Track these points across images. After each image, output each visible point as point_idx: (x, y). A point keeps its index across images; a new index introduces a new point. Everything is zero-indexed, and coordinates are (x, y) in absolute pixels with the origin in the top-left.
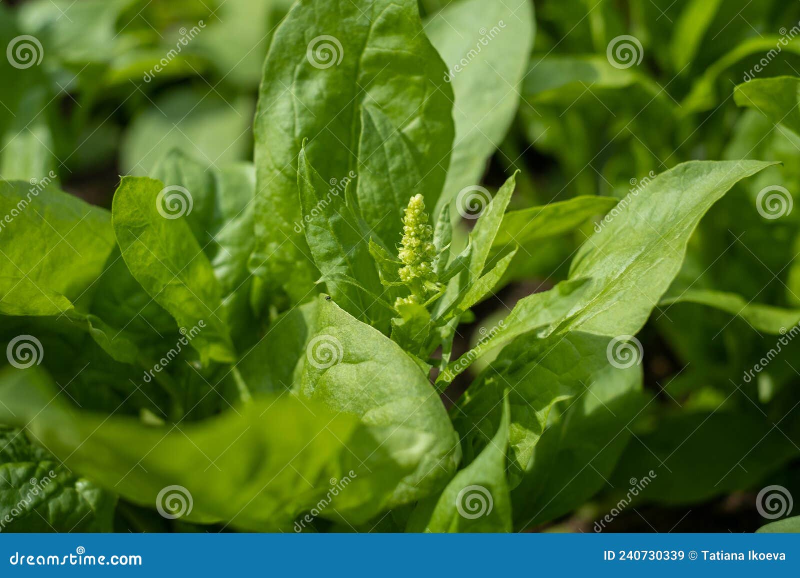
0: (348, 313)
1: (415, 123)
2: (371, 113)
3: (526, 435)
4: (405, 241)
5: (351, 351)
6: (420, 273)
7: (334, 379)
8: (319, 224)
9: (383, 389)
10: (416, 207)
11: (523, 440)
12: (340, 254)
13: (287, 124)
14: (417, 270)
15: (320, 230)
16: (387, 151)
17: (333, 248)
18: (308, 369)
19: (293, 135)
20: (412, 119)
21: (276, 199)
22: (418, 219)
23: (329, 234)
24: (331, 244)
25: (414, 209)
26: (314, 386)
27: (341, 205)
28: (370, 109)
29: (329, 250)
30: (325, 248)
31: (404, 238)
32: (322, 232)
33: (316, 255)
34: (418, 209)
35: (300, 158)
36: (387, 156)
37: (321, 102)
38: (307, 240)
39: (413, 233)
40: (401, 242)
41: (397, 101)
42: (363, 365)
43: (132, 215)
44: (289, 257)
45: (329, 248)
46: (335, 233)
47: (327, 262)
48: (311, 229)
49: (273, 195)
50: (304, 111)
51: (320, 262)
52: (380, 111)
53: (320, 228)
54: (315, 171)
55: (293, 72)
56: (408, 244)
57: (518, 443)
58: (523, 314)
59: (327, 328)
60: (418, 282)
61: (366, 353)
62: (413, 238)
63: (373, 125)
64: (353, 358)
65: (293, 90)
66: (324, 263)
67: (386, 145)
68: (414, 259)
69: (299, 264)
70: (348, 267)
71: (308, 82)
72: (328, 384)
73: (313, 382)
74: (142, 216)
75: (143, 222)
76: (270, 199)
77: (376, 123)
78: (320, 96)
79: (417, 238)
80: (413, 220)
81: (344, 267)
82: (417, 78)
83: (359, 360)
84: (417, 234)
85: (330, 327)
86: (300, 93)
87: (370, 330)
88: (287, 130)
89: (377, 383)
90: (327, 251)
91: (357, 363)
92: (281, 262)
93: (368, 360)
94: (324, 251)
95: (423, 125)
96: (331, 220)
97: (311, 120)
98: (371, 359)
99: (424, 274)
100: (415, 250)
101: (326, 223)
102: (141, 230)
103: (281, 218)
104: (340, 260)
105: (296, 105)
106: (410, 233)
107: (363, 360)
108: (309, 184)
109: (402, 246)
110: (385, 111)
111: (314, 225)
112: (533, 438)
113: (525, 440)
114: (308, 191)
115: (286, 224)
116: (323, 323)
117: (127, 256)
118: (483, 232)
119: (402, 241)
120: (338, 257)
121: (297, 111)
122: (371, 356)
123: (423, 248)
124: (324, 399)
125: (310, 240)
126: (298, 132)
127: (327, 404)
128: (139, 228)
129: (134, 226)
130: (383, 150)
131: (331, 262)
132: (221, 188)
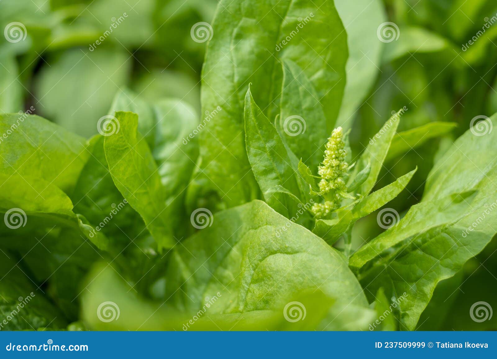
0: (282, 216)
1: (319, 74)
2: (289, 65)
3: (414, 304)
4: (326, 161)
5: (287, 245)
6: (336, 186)
7: (273, 266)
8: (259, 148)
9: (315, 274)
10: (338, 136)
11: (412, 308)
12: (274, 171)
13: (228, 72)
14: (335, 184)
15: (259, 152)
16: (301, 94)
17: (269, 166)
18: (249, 257)
19: (232, 81)
20: (317, 70)
21: (218, 128)
22: (339, 146)
23: (266, 155)
24: (267, 163)
25: (336, 138)
26: (254, 270)
27: (275, 134)
28: (288, 62)
29: (266, 167)
30: (263, 166)
31: (325, 160)
32: (261, 153)
33: (255, 171)
34: (339, 138)
35: (247, 98)
36: (301, 97)
37: (253, 57)
38: (249, 160)
39: (334, 156)
40: (322, 162)
41: (307, 57)
42: (297, 255)
43: (118, 140)
44: (225, 171)
45: (265, 166)
46: (270, 155)
47: (264, 176)
48: (252, 152)
49: (215, 125)
50: (241, 63)
51: (259, 176)
52: (294, 63)
53: (260, 151)
54: (259, 108)
55: (231, 34)
56: (329, 164)
57: (408, 310)
58: (419, 217)
59: (265, 226)
60: (333, 192)
61: (300, 246)
62: (334, 160)
63: (291, 74)
64: (289, 250)
65: (232, 47)
66: (261, 177)
67: (301, 89)
68: (333, 175)
69: (232, 177)
70: (279, 180)
71: (242, 41)
72: (268, 269)
73: (253, 266)
74: (124, 142)
75: (125, 145)
76: (213, 128)
77: (293, 72)
78: (252, 52)
79: (337, 160)
80: (335, 146)
81: (276, 180)
82: (323, 40)
83: (294, 252)
84: (337, 157)
85: (268, 225)
86: (237, 50)
87: (302, 229)
88: (228, 77)
89: (310, 270)
90: (265, 168)
91: (292, 254)
92: (218, 175)
93: (302, 252)
94: (262, 168)
95: (325, 75)
96: (268, 145)
97: (246, 70)
98: (304, 251)
99: (339, 186)
100: (334, 168)
101: (264, 148)
102: (123, 151)
103: (221, 143)
104: (274, 175)
105: (234, 59)
106: (332, 156)
107: (297, 252)
108: (253, 118)
109: (323, 165)
110: (299, 64)
111: (255, 149)
112: (420, 306)
113: (413, 308)
114: (252, 123)
115: (224, 148)
116: (261, 222)
117: (113, 172)
118: (373, 155)
119: (324, 161)
120: (272, 173)
121: (235, 64)
122: (304, 249)
123: (340, 167)
124: (263, 280)
125: (251, 159)
126: (236, 79)
127: (266, 284)
128: (122, 150)
129: (118, 149)
130: (298, 93)
131: (267, 176)
132: (161, 119)
